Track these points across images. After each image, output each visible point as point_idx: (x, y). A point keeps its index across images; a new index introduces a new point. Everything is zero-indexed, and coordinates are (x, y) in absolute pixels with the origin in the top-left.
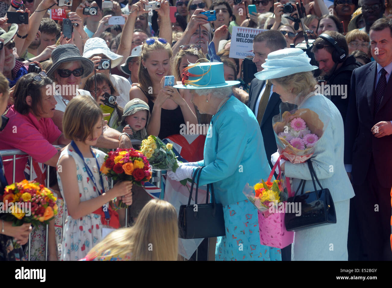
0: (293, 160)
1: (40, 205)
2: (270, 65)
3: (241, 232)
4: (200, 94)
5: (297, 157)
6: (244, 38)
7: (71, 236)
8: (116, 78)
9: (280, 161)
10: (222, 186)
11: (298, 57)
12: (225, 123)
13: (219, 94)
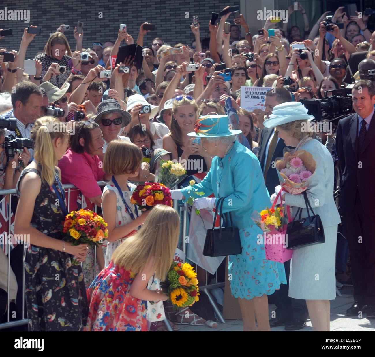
0: (291, 192)
3: (253, 249)
4: (211, 141)
5: (295, 189)
6: (251, 95)
10: (238, 213)
12: (239, 162)
13: (226, 141)
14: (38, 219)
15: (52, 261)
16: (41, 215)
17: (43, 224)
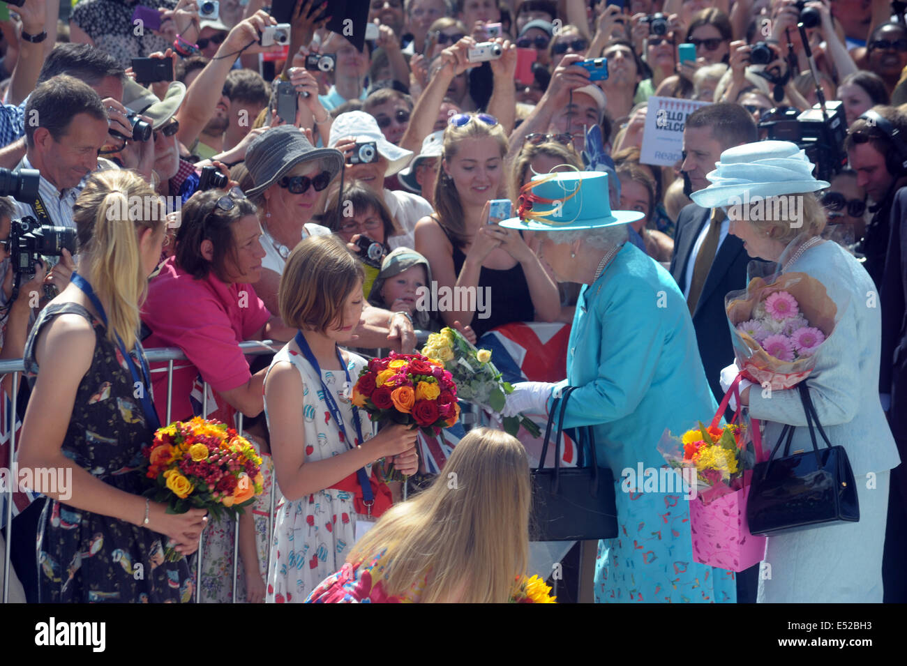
2: (725, 175)
3: (653, 534)
4: (559, 242)
5: (777, 376)
9: (740, 383)
10: (611, 436)
11: (787, 160)
12: (615, 300)
14: (81, 438)
16: (89, 426)
17: (93, 451)
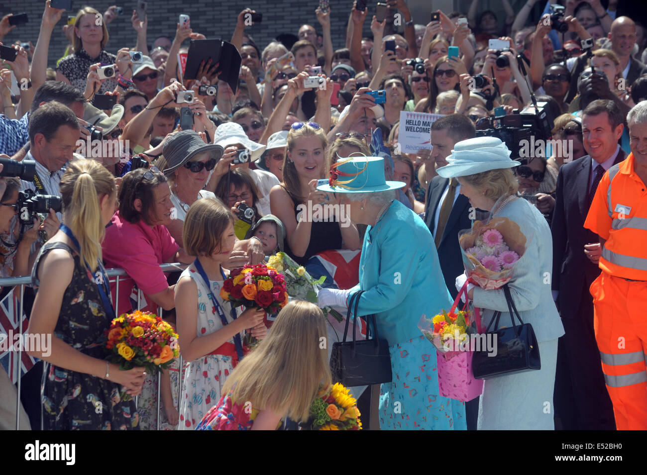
0: (484, 285)
1: (155, 344)
2: (457, 158)
3: (415, 378)
4: (353, 199)
5: (490, 281)
6: (416, 127)
7: (194, 384)
8: (259, 173)
9: (468, 285)
10: (388, 319)
11: (494, 148)
12: (389, 236)
13: (378, 199)
14: (66, 325)
15: (88, 393)
16: (71, 318)
17: (74, 333)
